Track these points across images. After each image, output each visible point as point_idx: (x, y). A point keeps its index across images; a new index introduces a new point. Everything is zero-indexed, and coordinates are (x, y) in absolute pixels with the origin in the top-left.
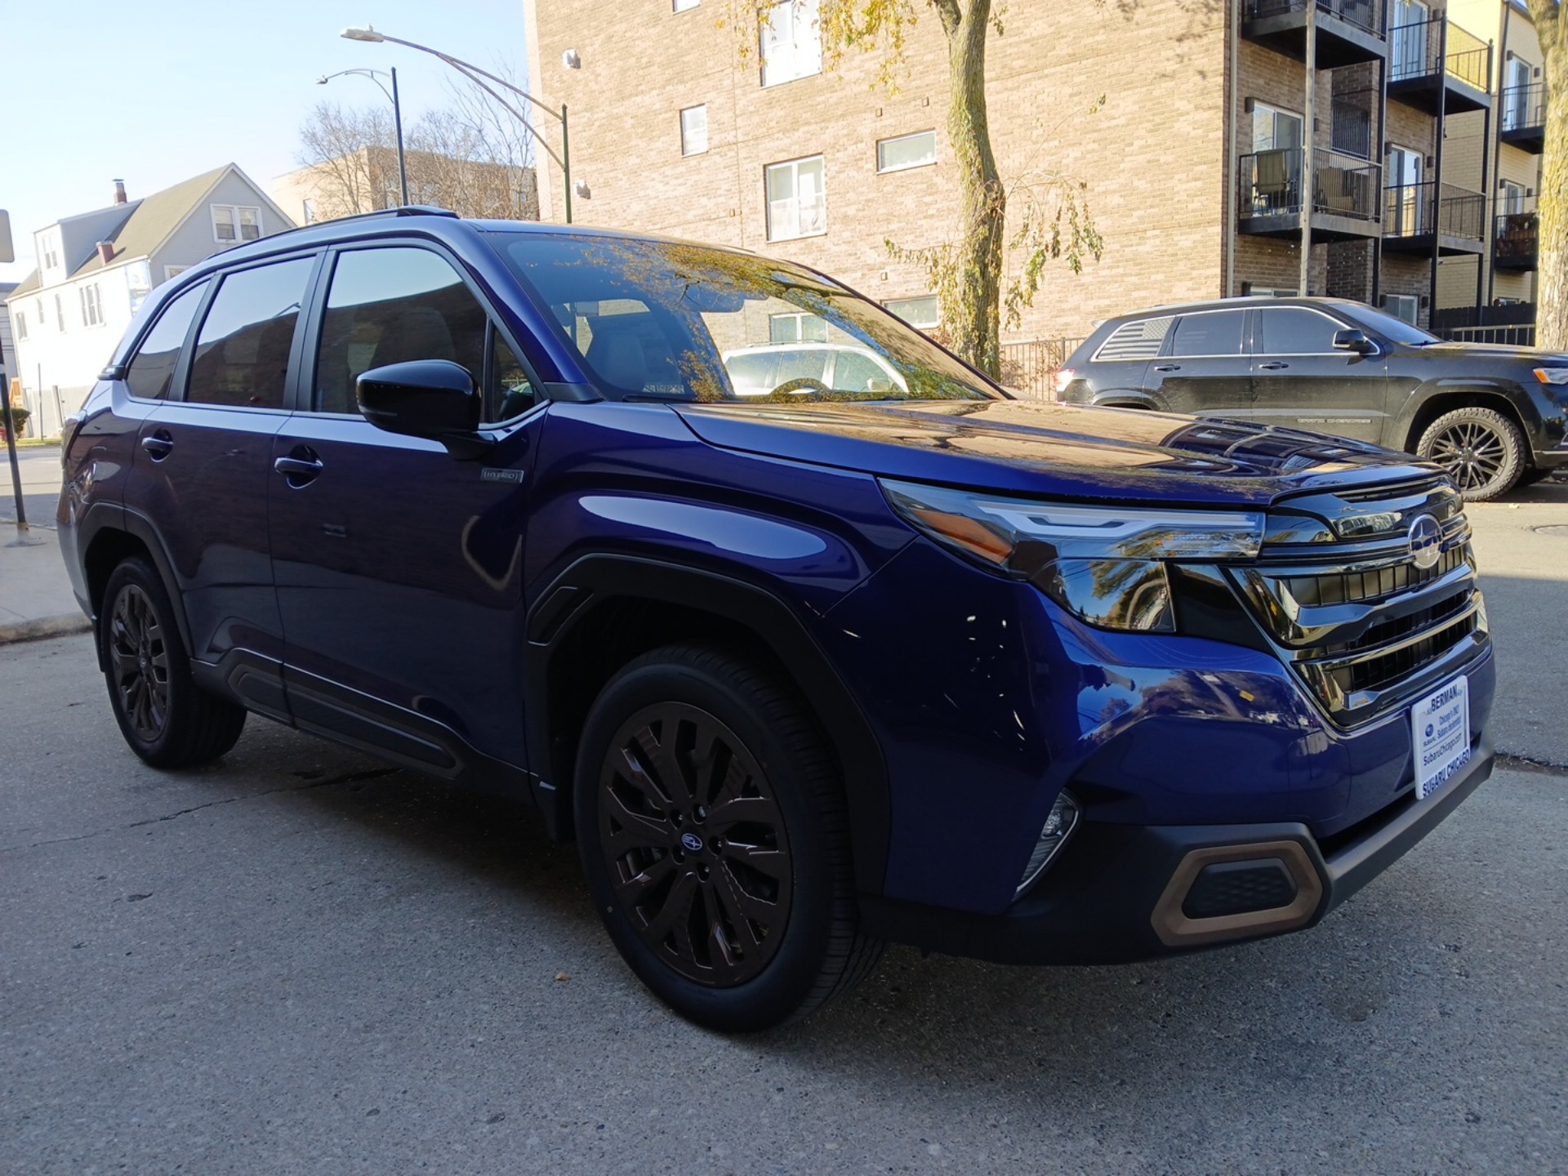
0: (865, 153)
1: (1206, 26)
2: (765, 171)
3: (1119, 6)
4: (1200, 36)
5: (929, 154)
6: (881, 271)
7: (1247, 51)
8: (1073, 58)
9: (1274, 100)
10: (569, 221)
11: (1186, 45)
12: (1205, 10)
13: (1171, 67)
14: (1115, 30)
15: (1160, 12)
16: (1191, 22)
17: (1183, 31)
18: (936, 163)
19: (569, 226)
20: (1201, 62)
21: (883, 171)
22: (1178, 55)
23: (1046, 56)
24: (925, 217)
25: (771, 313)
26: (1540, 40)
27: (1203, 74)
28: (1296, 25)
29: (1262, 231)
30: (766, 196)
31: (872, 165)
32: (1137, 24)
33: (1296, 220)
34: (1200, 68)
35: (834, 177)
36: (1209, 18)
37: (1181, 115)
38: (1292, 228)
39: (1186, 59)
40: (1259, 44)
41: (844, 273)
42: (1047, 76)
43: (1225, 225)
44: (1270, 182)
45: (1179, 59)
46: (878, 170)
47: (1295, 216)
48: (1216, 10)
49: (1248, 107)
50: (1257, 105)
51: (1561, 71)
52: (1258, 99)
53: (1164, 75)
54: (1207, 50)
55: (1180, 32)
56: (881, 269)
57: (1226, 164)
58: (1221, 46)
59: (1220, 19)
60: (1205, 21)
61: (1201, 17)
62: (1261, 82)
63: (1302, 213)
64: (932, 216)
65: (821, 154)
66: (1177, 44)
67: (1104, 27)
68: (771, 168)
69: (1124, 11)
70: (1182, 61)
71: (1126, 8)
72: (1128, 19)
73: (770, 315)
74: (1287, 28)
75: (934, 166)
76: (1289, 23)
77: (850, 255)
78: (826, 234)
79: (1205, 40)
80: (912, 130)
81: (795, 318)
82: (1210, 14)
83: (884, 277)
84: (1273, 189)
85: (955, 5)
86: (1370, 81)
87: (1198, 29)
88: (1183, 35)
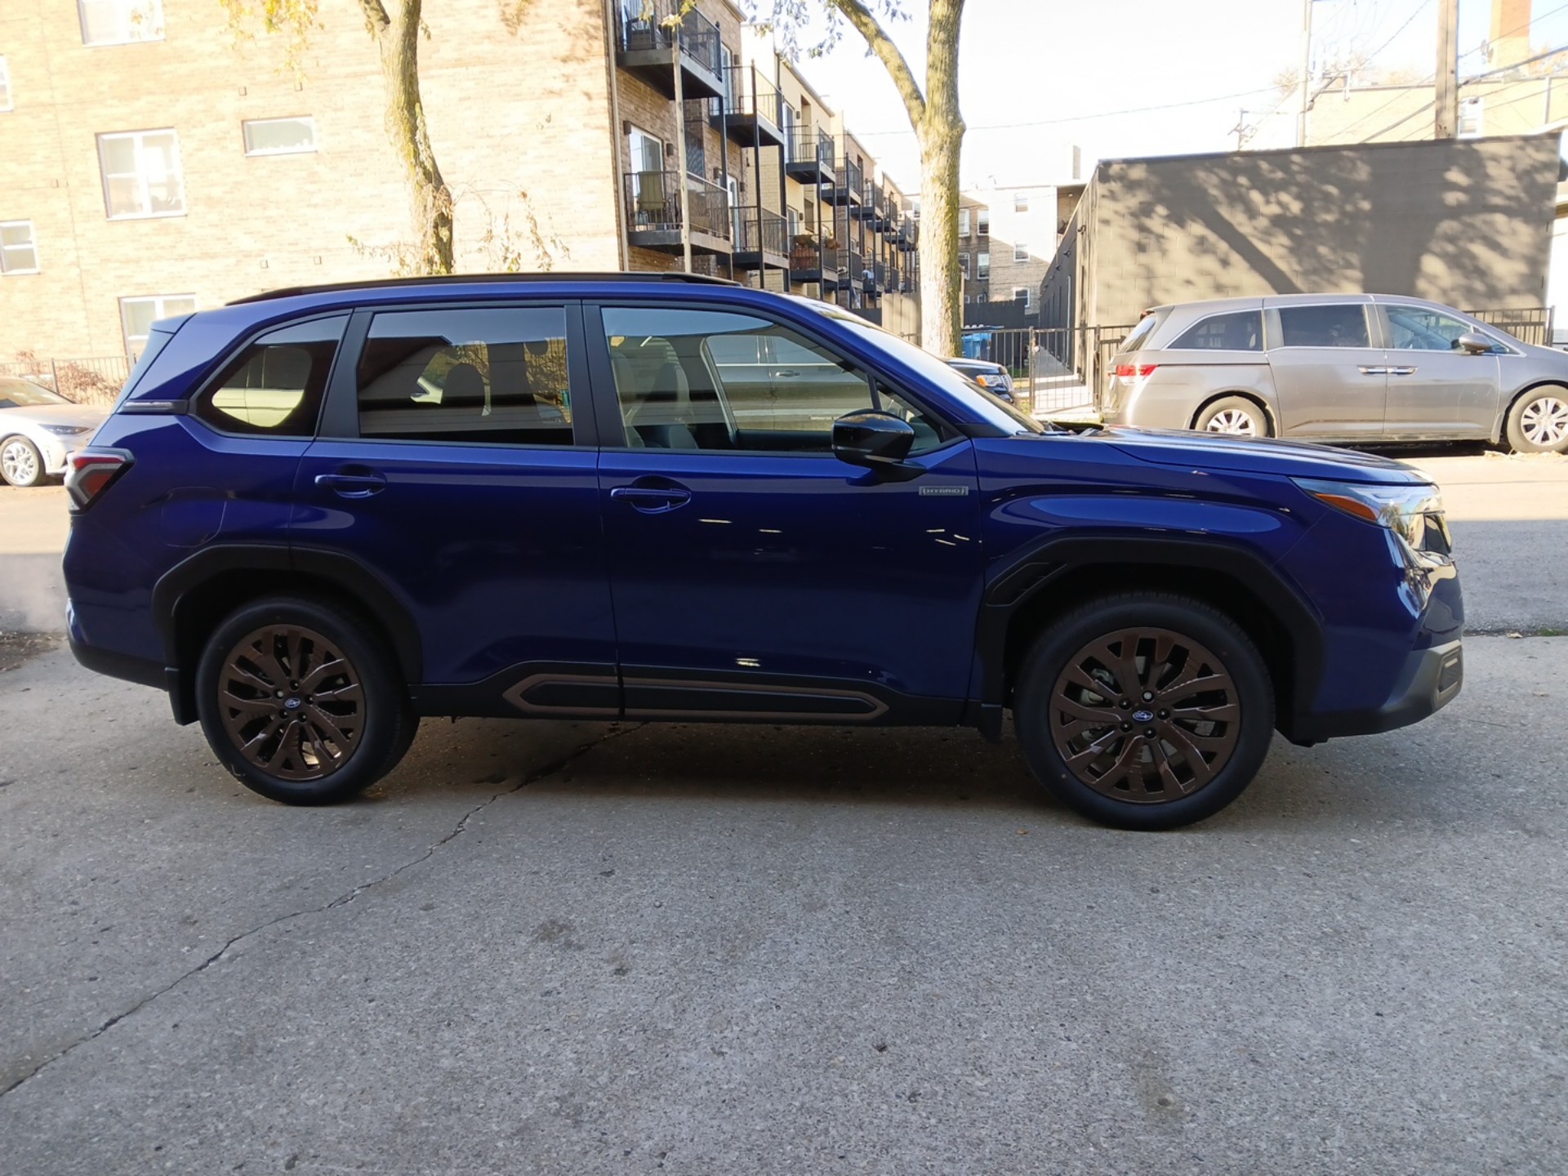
0: (228, 132)
1: (588, 51)
2: (97, 140)
3: (503, 20)
4: (583, 60)
5: (306, 141)
6: (260, 259)
7: (621, 78)
8: (459, 63)
9: (641, 125)
10: (762, 287)
11: (570, 68)
12: (585, 36)
13: (558, 84)
14: (500, 42)
15: (542, 32)
16: (574, 46)
17: (567, 53)
18: (316, 152)
19: (762, 290)
20: (585, 84)
21: (252, 153)
22: (564, 75)
23: (430, 57)
24: (309, 206)
25: (120, 294)
26: (910, 114)
27: (588, 96)
28: (664, 61)
29: (649, 244)
30: (101, 168)
31: (238, 145)
32: (522, 39)
33: (678, 236)
34: (585, 90)
35: (191, 155)
36: (590, 45)
37: (570, 131)
38: (675, 243)
39: (571, 80)
40: (630, 74)
41: (212, 258)
42: (432, 77)
43: (620, 236)
44: (652, 200)
45: (565, 79)
46: (246, 152)
47: (676, 233)
48: (596, 38)
49: (627, 131)
50: (633, 129)
51: (930, 142)
52: (635, 125)
53: (552, 92)
54: (590, 74)
55: (564, 53)
56: (259, 255)
57: (616, 182)
58: (603, 72)
59: (600, 46)
60: (587, 47)
61: (583, 42)
62: (632, 107)
63: (683, 231)
64: (316, 206)
65: (172, 127)
66: (562, 64)
67: (489, 37)
68: (105, 137)
69: (508, 25)
70: (567, 81)
71: (510, 23)
72: (512, 34)
73: (119, 299)
74: (656, 63)
75: (314, 155)
76: (658, 59)
77: (219, 239)
78: (186, 215)
79: (588, 65)
80: (284, 114)
81: (153, 303)
82: (591, 41)
83: (264, 265)
84: (654, 206)
85: (379, 4)
86: (701, 113)
87: (580, 53)
88: (567, 57)
